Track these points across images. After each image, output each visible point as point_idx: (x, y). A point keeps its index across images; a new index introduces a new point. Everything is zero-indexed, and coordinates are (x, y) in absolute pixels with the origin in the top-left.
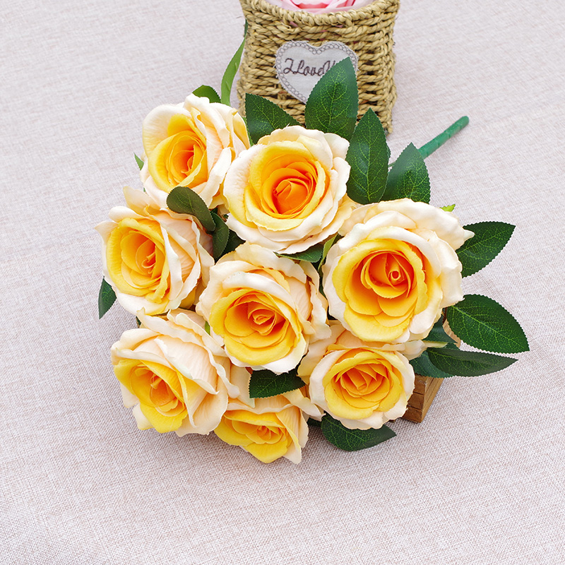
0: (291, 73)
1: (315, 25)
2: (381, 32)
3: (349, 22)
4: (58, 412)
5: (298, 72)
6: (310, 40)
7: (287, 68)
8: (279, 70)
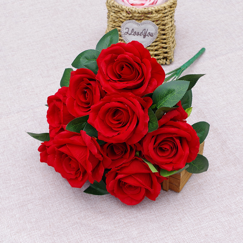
0: (128, 34)
1: (139, 13)
2: (168, 16)
3: (154, 12)
4: (21, 187)
6: (136, 20)
8: (123, 33)
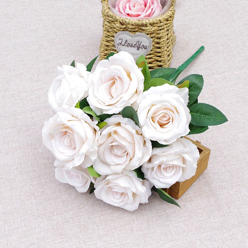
0: (121, 45)
1: (133, 25)
2: (164, 30)
3: (148, 25)
5: (124, 45)
6: (130, 31)
7: (120, 43)
8: (116, 44)
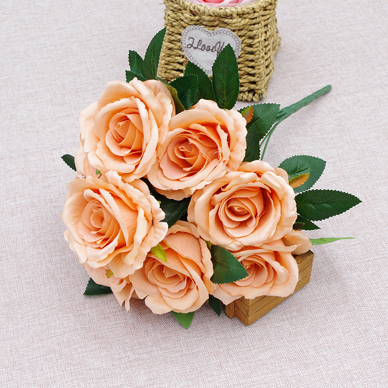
0: (192, 48)
1: (210, 15)
2: (260, 24)
3: (235, 15)
5: (197, 48)
7: (190, 44)
8: (184, 45)
